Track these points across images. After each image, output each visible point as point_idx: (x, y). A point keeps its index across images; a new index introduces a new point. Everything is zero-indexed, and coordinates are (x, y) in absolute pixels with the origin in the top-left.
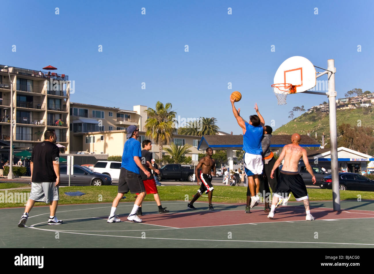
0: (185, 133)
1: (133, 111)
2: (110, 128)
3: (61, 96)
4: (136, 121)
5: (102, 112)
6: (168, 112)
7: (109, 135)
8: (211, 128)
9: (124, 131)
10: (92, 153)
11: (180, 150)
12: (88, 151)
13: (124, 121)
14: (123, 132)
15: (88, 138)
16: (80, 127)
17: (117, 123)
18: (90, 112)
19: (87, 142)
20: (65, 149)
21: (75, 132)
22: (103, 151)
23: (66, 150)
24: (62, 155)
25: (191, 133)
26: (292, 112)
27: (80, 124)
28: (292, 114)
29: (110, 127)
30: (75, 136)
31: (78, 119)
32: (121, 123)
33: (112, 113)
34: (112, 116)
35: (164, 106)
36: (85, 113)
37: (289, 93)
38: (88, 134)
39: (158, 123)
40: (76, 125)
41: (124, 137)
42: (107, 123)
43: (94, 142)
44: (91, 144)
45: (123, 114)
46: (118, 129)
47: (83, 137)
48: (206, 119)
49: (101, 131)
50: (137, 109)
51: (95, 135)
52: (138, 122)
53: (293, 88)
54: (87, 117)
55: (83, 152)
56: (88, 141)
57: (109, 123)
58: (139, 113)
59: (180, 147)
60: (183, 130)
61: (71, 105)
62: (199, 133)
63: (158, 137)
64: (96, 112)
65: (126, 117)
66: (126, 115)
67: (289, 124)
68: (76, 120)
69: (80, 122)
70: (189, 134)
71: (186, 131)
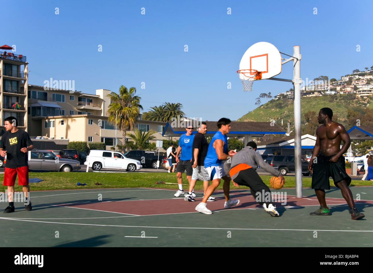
0: (149, 119)
1: (95, 95)
2: (72, 113)
3: (18, 77)
4: (99, 105)
5: (63, 95)
6: (132, 97)
8: (177, 114)
9: (86, 115)
10: (52, 138)
11: (144, 136)
12: (48, 136)
13: (86, 105)
14: (85, 117)
15: (48, 123)
16: (39, 110)
17: (79, 108)
18: (49, 96)
19: (46, 127)
21: (34, 115)
22: (64, 136)
25: (156, 118)
26: (259, 98)
27: (39, 108)
28: (259, 101)
29: (71, 111)
30: (33, 120)
31: (36, 103)
32: (83, 108)
33: (73, 97)
34: (73, 99)
35: (128, 91)
36: (45, 97)
37: (254, 79)
38: (47, 118)
39: (121, 108)
40: (34, 108)
41: (86, 122)
42: (68, 107)
43: (54, 126)
44: (51, 128)
45: (85, 98)
46: (80, 113)
47: (41, 121)
48: (171, 104)
49: (61, 115)
50: (100, 93)
51: (55, 120)
52: (100, 107)
53: (258, 74)
54: (47, 101)
55: (42, 137)
56: (48, 125)
58: (102, 97)
59: (144, 133)
60: (147, 115)
61: (29, 87)
62: (164, 119)
63: (121, 123)
64: (56, 94)
65: (87, 101)
66: (88, 99)
67: (256, 111)
68: (35, 103)
69: (39, 106)
70: (153, 119)
71: (150, 116)
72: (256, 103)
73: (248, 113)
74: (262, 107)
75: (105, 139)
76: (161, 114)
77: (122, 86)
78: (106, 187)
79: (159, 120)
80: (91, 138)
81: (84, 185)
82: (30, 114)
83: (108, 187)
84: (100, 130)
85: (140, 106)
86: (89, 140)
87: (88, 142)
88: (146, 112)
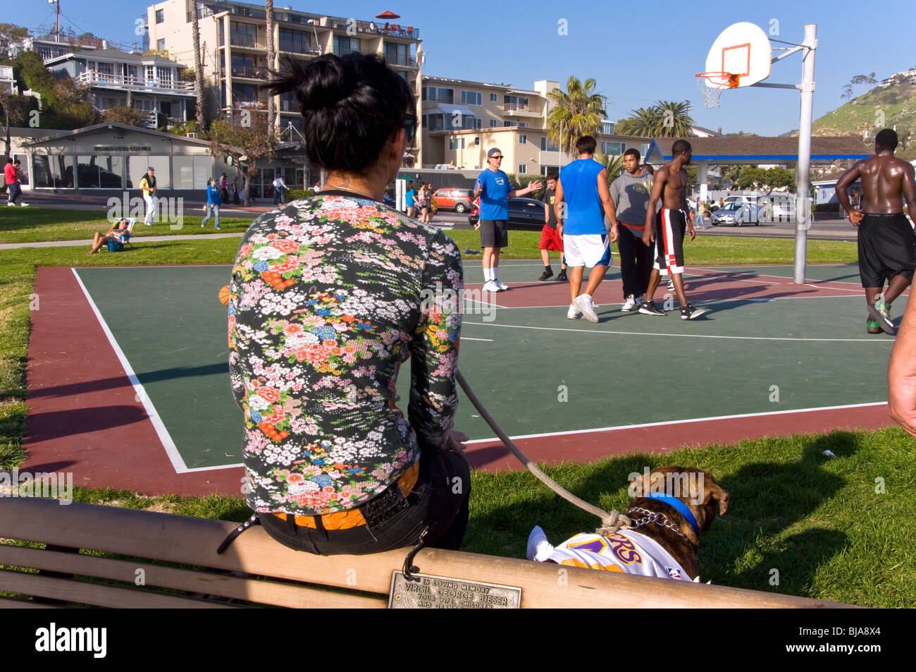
0: (629, 131)
1: (533, 91)
2: (493, 123)
3: (406, 65)
4: (539, 109)
5: (479, 94)
6: (589, 96)
7: (488, 137)
8: (679, 121)
9: (516, 128)
10: (459, 168)
11: (613, 164)
12: (453, 164)
13: (518, 109)
14: (513, 130)
15: (453, 141)
16: (440, 120)
17: (505, 114)
18: (457, 94)
19: (451, 148)
20: (414, 160)
21: (431, 129)
22: (478, 165)
23: (416, 161)
24: (409, 171)
25: (642, 131)
26: (850, 85)
27: (440, 116)
29: (492, 121)
30: (431, 136)
31: (436, 107)
32: (511, 113)
33: (495, 95)
34: (495, 100)
35: (583, 85)
36: (449, 97)
37: (727, 87)
38: (453, 134)
39: (570, 116)
40: (432, 116)
41: (516, 141)
42: (486, 114)
43: (463, 147)
44: (459, 150)
45: (516, 98)
46: (507, 124)
47: (444, 139)
48: (669, 103)
49: (475, 128)
50: (541, 88)
51: (464, 136)
52: (541, 112)
53: (734, 78)
54: (452, 103)
55: (444, 165)
56: (453, 146)
57: (490, 113)
58: (543, 95)
59: (613, 159)
60: (626, 125)
61: (424, 82)
62: (656, 132)
63: (569, 143)
64: (468, 92)
65: (520, 102)
66: (520, 99)
67: (841, 110)
68: (433, 108)
69: (439, 112)
70: (637, 132)
71: (631, 126)
72: (843, 96)
73: (825, 116)
74: (855, 102)
75: (548, 168)
76: (650, 122)
77: (571, 78)
78: (509, 258)
79: (647, 133)
80: (524, 166)
81: (475, 253)
82: (426, 127)
83: (513, 258)
84: (540, 153)
85: (603, 112)
86: (521, 171)
87: (518, 174)
88: (624, 120)
